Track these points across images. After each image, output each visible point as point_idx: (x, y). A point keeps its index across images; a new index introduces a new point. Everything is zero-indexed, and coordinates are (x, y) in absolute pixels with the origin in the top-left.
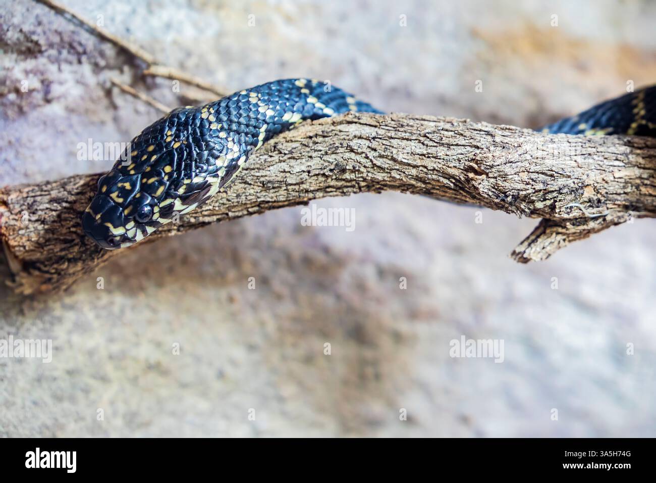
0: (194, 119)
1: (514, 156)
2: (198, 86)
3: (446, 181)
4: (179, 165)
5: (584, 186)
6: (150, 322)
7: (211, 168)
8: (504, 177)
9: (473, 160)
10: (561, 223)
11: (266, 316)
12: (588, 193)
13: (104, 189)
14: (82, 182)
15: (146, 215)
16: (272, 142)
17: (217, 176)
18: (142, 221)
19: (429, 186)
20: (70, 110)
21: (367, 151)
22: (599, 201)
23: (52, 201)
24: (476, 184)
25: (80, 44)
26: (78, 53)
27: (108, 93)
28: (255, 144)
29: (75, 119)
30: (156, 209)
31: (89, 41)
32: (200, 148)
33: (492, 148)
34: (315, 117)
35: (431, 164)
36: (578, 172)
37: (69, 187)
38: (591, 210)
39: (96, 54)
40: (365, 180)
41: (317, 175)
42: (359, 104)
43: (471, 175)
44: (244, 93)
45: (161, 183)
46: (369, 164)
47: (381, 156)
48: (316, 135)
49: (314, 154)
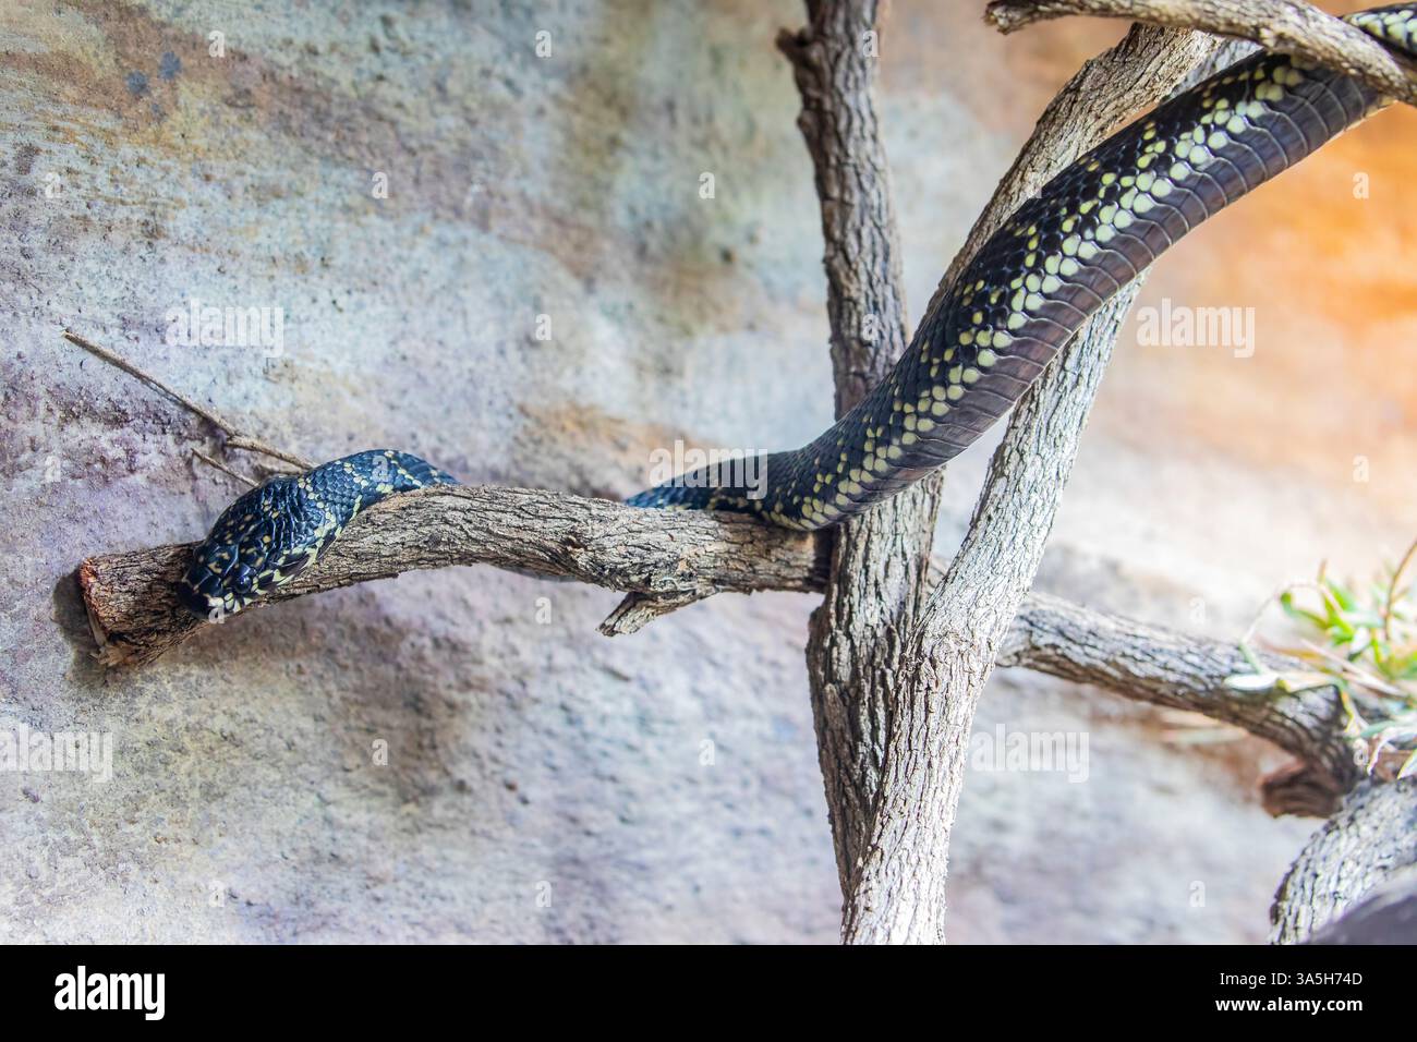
0: (291, 489)
1: (612, 529)
2: (280, 457)
3: (541, 554)
4: (278, 535)
5: (679, 559)
6: (225, 694)
7: (309, 539)
8: (603, 550)
9: (570, 533)
10: (653, 597)
11: (332, 687)
12: (682, 567)
13: (202, 559)
14: (171, 553)
15: (245, 587)
16: (364, 513)
17: (315, 547)
18: (240, 591)
19: (524, 559)
20: (152, 480)
21: (462, 523)
22: (691, 575)
23: (142, 572)
24: (574, 557)
25: (165, 414)
26: (162, 422)
27: (189, 463)
28: (349, 515)
29: (156, 489)
30: (255, 581)
31: (174, 411)
32: (299, 518)
33: (590, 521)
34: (405, 489)
35: (527, 536)
36: (672, 546)
37: (158, 558)
38: (683, 584)
39: (180, 424)
40: (458, 552)
41: (410, 547)
42: (442, 476)
43: (570, 548)
44: (338, 463)
45: (260, 553)
46: (464, 536)
47: (476, 528)
48: (410, 507)
49: (409, 526)
